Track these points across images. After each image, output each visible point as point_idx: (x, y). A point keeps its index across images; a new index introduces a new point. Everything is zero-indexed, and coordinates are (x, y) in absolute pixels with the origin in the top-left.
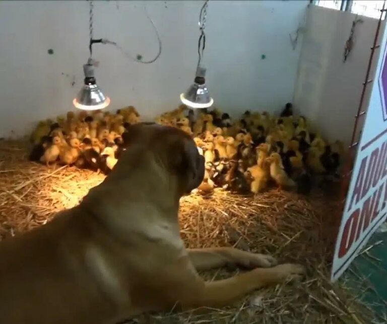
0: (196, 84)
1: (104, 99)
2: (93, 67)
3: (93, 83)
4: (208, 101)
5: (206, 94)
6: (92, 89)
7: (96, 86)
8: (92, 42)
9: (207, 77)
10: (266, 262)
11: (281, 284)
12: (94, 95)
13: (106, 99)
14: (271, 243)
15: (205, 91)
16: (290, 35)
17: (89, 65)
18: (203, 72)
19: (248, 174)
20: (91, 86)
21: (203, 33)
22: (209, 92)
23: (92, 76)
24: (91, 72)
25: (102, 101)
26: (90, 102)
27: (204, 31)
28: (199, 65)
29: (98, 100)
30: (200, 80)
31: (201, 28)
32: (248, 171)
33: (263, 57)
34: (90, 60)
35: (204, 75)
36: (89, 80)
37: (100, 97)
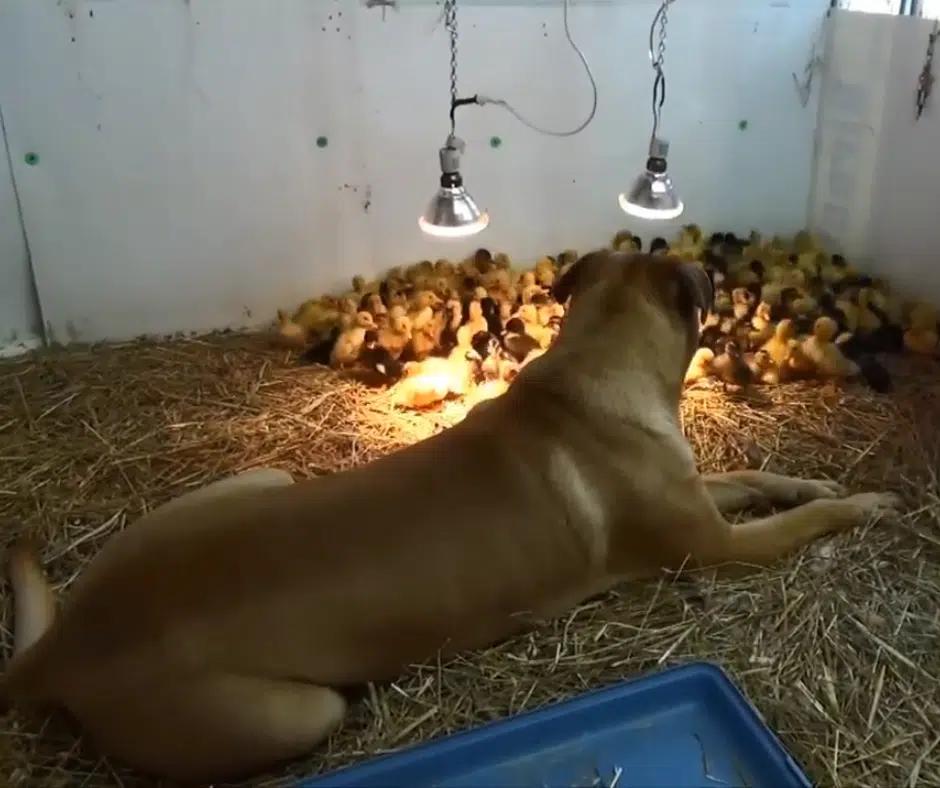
0: (651, 172)
1: (478, 213)
2: (456, 154)
3: (458, 183)
4: (674, 206)
5: (669, 192)
6: (456, 195)
7: (462, 189)
8: (456, 103)
9: (670, 159)
10: (827, 490)
11: (862, 527)
12: (459, 208)
13: (481, 214)
14: (829, 461)
15: (667, 186)
16: (794, 75)
17: (450, 148)
18: (663, 148)
19: (764, 357)
20: (455, 190)
21: (660, 73)
22: (674, 187)
23: (454, 171)
24: (455, 163)
25: (476, 219)
26: (453, 221)
27: (662, 67)
28: (654, 136)
29: (467, 216)
30: (656, 165)
31: (656, 64)
32: (765, 352)
33: (743, 125)
34: (451, 138)
35: (665, 153)
36: (449, 179)
37: (472, 211)
